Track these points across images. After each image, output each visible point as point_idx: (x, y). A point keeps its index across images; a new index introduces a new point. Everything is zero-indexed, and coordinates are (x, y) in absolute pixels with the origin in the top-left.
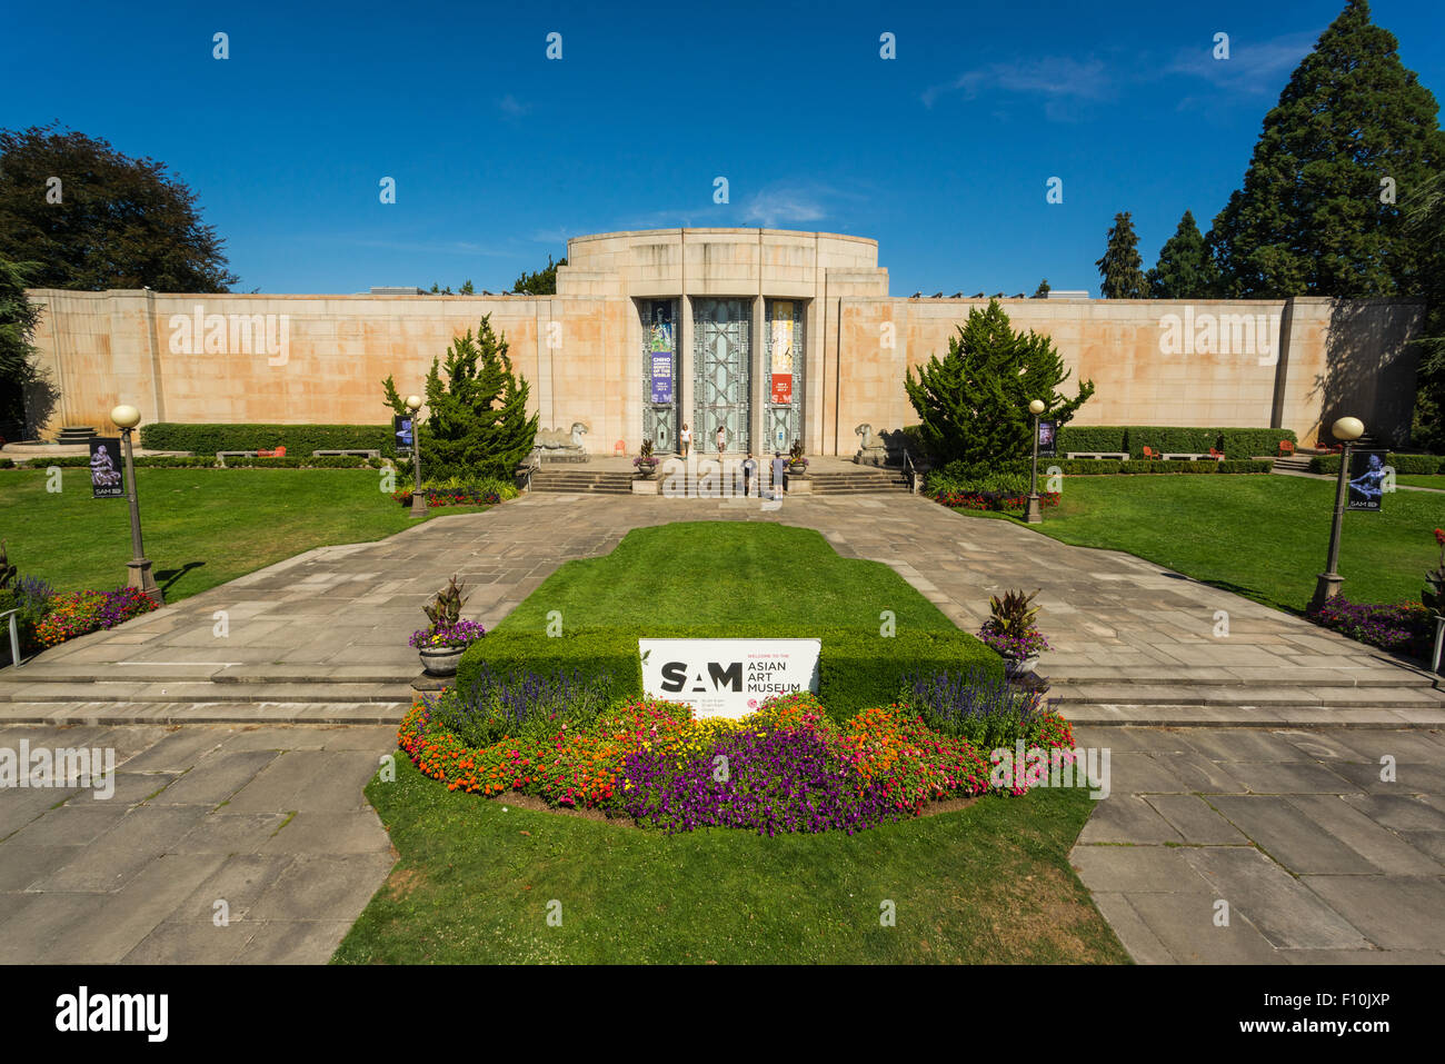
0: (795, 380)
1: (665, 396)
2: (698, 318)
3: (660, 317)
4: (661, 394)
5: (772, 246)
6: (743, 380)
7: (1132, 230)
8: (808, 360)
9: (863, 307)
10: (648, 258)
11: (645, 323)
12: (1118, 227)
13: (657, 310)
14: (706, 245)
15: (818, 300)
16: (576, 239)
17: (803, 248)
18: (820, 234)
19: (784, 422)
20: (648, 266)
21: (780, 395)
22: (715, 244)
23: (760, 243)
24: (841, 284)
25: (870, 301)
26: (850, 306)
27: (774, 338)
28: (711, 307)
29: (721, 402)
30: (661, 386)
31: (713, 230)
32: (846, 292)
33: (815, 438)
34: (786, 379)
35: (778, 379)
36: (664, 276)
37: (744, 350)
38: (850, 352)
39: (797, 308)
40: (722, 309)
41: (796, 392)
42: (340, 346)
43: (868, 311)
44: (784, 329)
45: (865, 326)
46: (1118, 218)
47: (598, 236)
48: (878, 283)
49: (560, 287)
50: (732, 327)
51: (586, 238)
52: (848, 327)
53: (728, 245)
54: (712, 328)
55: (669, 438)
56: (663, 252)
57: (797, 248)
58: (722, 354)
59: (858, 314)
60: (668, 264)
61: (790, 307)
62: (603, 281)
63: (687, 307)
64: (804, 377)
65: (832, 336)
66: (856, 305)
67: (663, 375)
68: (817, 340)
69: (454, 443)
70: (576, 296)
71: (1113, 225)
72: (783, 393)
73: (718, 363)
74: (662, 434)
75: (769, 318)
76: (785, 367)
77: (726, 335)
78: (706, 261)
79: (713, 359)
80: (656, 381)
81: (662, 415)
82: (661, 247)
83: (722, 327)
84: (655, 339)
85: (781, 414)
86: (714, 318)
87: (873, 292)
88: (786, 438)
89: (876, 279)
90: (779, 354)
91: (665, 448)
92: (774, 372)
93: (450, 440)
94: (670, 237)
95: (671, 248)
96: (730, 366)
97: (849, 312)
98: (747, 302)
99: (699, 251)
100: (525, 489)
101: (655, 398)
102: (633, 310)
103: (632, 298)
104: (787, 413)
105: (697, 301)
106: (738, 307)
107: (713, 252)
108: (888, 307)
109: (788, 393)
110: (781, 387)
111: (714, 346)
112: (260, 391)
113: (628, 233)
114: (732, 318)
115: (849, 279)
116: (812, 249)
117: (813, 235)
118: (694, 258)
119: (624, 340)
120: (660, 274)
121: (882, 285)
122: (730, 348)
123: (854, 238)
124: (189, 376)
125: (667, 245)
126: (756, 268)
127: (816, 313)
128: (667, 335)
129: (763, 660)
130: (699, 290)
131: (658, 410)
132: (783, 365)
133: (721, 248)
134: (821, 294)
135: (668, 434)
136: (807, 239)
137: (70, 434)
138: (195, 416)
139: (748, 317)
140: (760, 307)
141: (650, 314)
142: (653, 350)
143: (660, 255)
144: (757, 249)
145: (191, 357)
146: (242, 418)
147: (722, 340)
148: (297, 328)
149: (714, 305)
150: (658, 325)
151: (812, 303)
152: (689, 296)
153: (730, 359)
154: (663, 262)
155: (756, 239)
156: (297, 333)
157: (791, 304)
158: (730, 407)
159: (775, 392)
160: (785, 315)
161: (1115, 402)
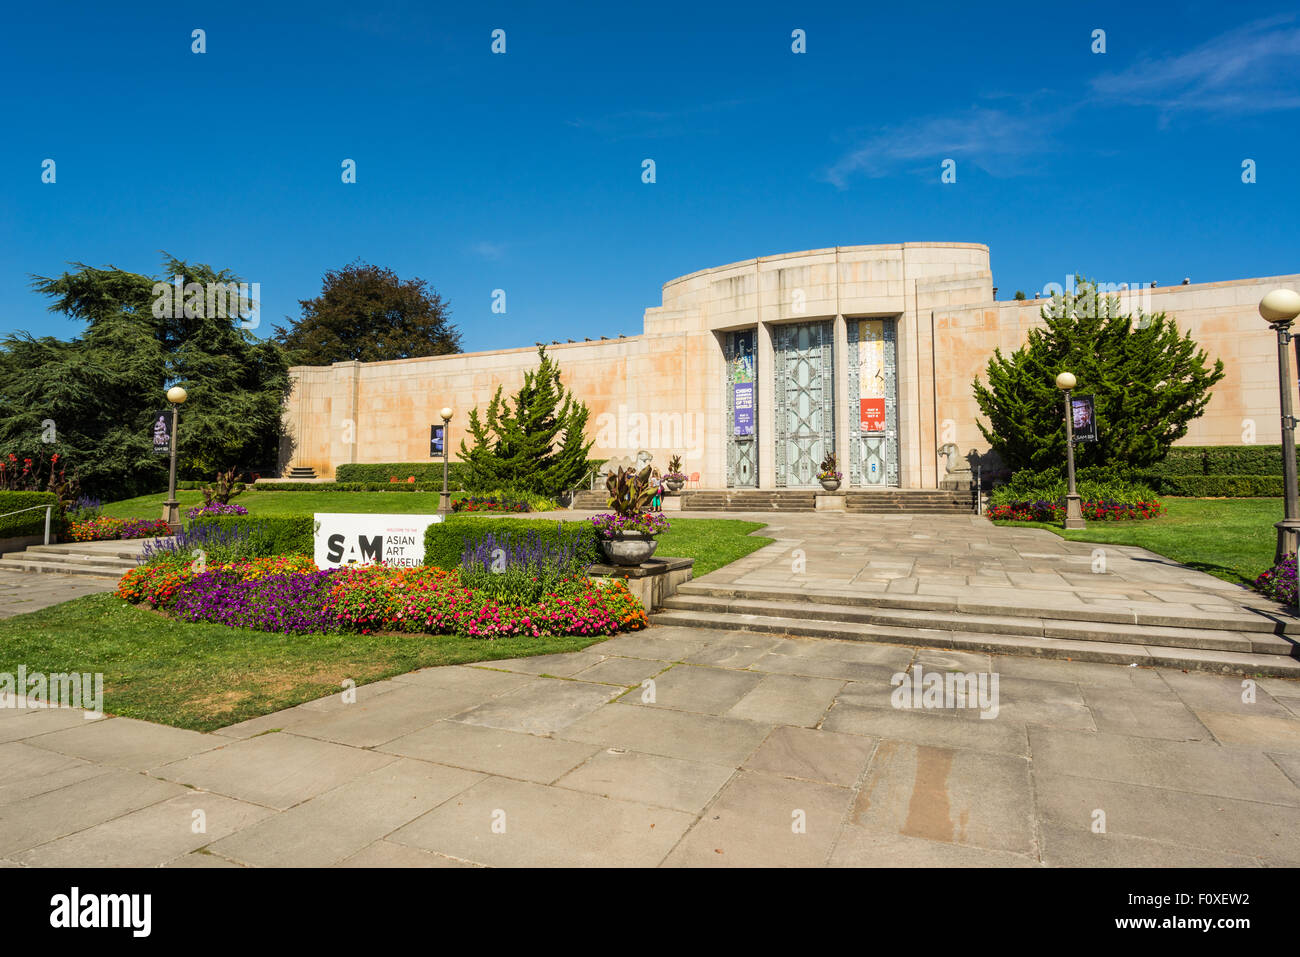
0: (890, 403)
1: (747, 427)
2: (777, 346)
3: (742, 348)
4: (743, 426)
5: (850, 263)
6: (827, 407)
8: (901, 381)
9: (961, 317)
10: (727, 291)
11: (728, 357)
13: (738, 341)
14: (780, 271)
15: (907, 314)
16: (669, 283)
17: (887, 261)
18: (907, 244)
19: (877, 451)
20: (725, 299)
21: (871, 422)
22: (792, 269)
23: (837, 262)
24: (933, 295)
25: (969, 310)
26: (943, 316)
27: (861, 359)
28: (786, 333)
29: (804, 431)
30: (743, 418)
31: (787, 255)
32: (942, 302)
33: (911, 469)
34: (878, 404)
35: (867, 404)
36: (741, 306)
37: (827, 375)
38: (948, 367)
39: (887, 325)
40: (804, 334)
41: (890, 419)
42: (474, 396)
43: (968, 320)
44: (873, 350)
45: (966, 337)
47: (684, 277)
48: (979, 288)
49: (648, 328)
50: (813, 353)
51: (674, 281)
52: (943, 340)
53: (802, 268)
54: (793, 354)
55: (752, 472)
56: (740, 284)
57: (880, 262)
58: (803, 381)
59: (955, 324)
60: (744, 295)
61: (880, 326)
62: (686, 318)
63: (764, 338)
64: (898, 401)
65: (926, 352)
66: (952, 315)
67: (745, 407)
68: (909, 358)
69: (508, 461)
70: (659, 334)
72: (874, 419)
73: (801, 390)
74: (745, 467)
75: (853, 338)
76: (875, 391)
77: (807, 363)
78: (781, 287)
79: (795, 386)
80: (738, 412)
81: (744, 448)
82: (738, 279)
83: (803, 353)
84: (737, 371)
85: (873, 443)
86: (794, 344)
87: (972, 299)
88: (881, 470)
89: (977, 284)
90: (869, 376)
91: (748, 483)
92: (862, 397)
93: (505, 459)
94: (746, 268)
95: (747, 278)
96: (813, 393)
97: (944, 323)
98: (827, 323)
99: (774, 277)
100: (570, 507)
101: (737, 430)
102: (714, 344)
103: (713, 331)
104: (881, 442)
105: (777, 329)
106: (817, 330)
107: (788, 276)
108: (992, 314)
109: (881, 418)
110: (872, 412)
111: (796, 372)
112: (417, 436)
113: (709, 270)
114: (813, 343)
115: (943, 288)
116: (898, 261)
117: (899, 246)
118: (769, 285)
119: (704, 373)
120: (737, 305)
121: (984, 290)
122: (812, 373)
123: (951, 244)
125: (743, 277)
126: (833, 288)
127: (907, 329)
128: (748, 365)
129: (399, 534)
130: (774, 316)
131: (740, 443)
132: (872, 389)
133: (796, 271)
134: (911, 307)
135: (750, 467)
136: (892, 251)
137: (297, 472)
138: (376, 458)
139: (829, 340)
140: (841, 328)
141: (732, 347)
142: (736, 381)
143: (737, 287)
144: (834, 268)
145: (376, 411)
146: (405, 460)
147: (804, 368)
148: (446, 383)
149: (795, 331)
150: (739, 357)
151: (902, 319)
152: (765, 323)
153: (813, 385)
154: (740, 293)
155: (832, 258)
156: (446, 388)
157: (881, 322)
158: (814, 437)
159: (864, 418)
160: (874, 335)
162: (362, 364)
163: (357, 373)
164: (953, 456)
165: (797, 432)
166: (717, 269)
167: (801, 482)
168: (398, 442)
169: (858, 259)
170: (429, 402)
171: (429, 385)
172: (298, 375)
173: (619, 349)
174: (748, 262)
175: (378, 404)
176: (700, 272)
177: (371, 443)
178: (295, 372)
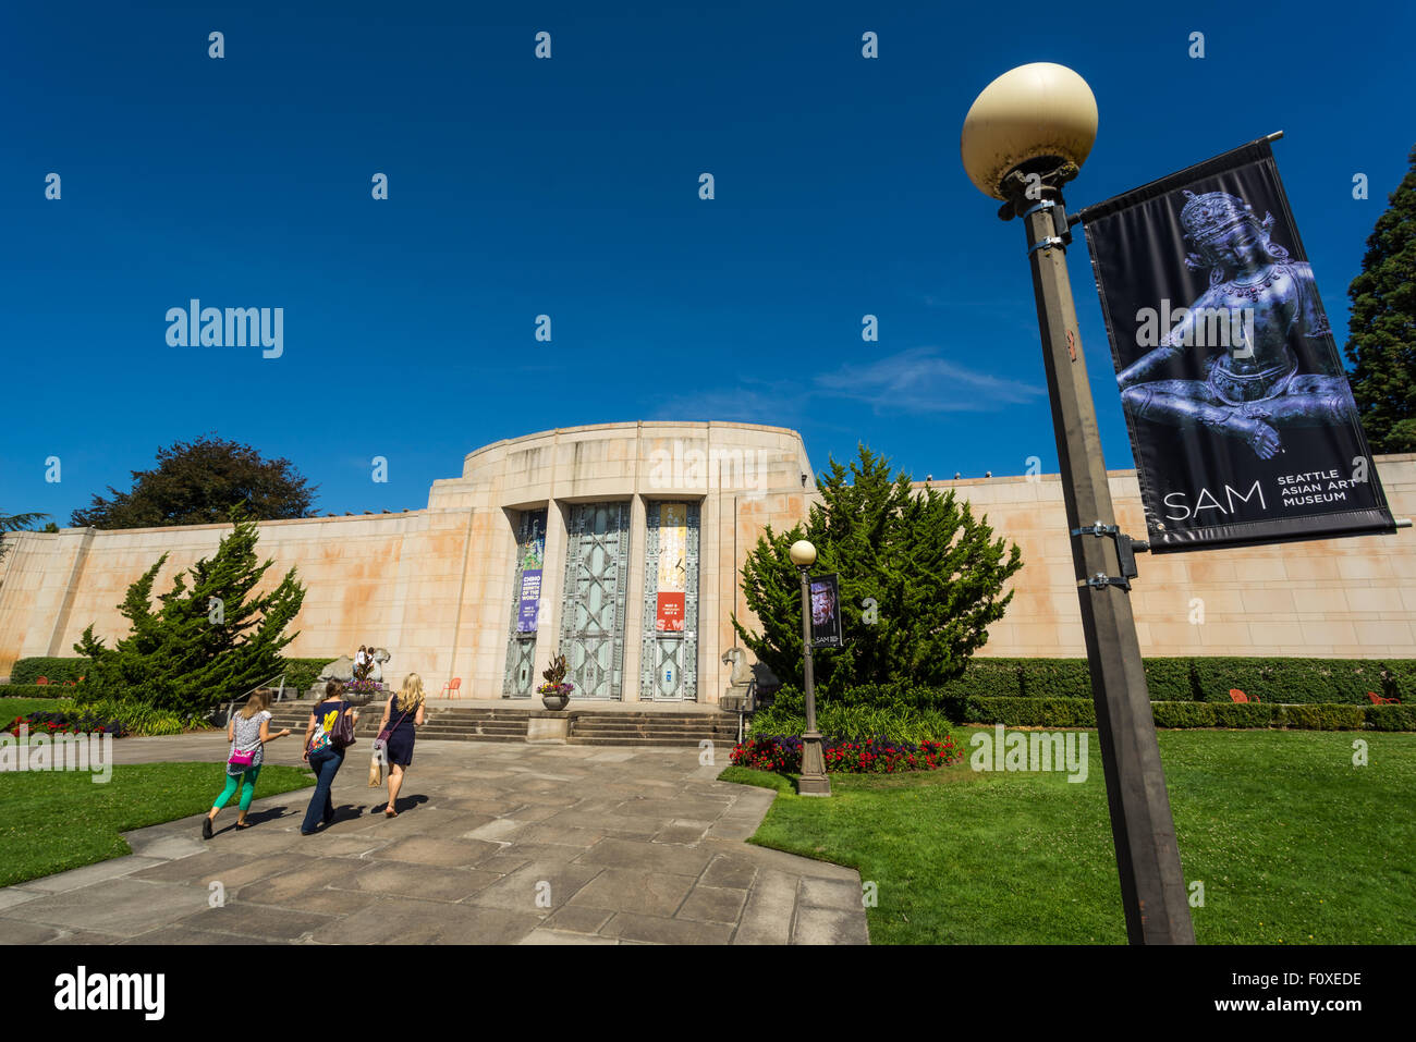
0: (691, 598)
1: (532, 622)
2: (572, 529)
3: (534, 530)
4: (529, 620)
5: (652, 439)
6: (621, 600)
8: (702, 573)
9: (765, 503)
10: (522, 464)
11: (520, 540)
13: (528, 521)
14: (577, 444)
15: (710, 497)
17: (691, 439)
18: (712, 423)
19: (673, 656)
20: (520, 472)
21: (669, 619)
22: (590, 441)
23: (638, 437)
25: (773, 495)
26: (747, 502)
27: (662, 546)
28: (586, 513)
29: (594, 628)
30: (527, 612)
31: (587, 428)
33: (705, 677)
34: (677, 598)
35: (665, 598)
36: (534, 481)
37: (624, 564)
39: (689, 509)
40: (602, 516)
41: (690, 617)
43: (772, 507)
44: (674, 538)
48: (783, 472)
49: (432, 501)
50: (610, 537)
52: (745, 527)
53: (601, 441)
54: (589, 538)
55: (530, 678)
56: (536, 456)
57: (684, 440)
58: (597, 569)
59: (758, 510)
60: (538, 469)
61: (683, 510)
62: (475, 492)
63: (555, 518)
64: (698, 596)
65: (728, 539)
66: (756, 501)
67: (533, 597)
68: (710, 546)
70: (444, 509)
72: (673, 617)
73: (593, 580)
74: (524, 672)
75: (651, 525)
76: (675, 583)
77: (599, 550)
78: (577, 461)
79: (587, 575)
80: (522, 605)
81: (528, 647)
82: (534, 451)
83: (598, 537)
84: (528, 555)
85: (670, 646)
86: (591, 527)
87: (777, 484)
88: (678, 679)
89: (782, 467)
90: (668, 566)
91: (526, 690)
92: (660, 591)
94: (544, 440)
95: (543, 450)
96: (606, 583)
98: (622, 504)
99: (571, 450)
101: (520, 626)
102: (504, 523)
103: (503, 508)
104: (679, 644)
105: (570, 506)
106: (614, 511)
107: (585, 450)
108: (797, 500)
109: (680, 616)
110: (670, 609)
111: (589, 559)
113: (507, 441)
114: (611, 526)
116: (702, 440)
117: (705, 424)
118: (565, 459)
119: (488, 556)
120: (530, 479)
121: (788, 474)
122: (607, 560)
125: (540, 449)
126: (632, 464)
127: (710, 513)
130: (566, 492)
131: (524, 640)
132: (671, 581)
133: (593, 445)
135: (530, 672)
136: (697, 430)
139: (626, 525)
140: (639, 511)
141: (526, 528)
142: (525, 568)
143: (532, 460)
144: (635, 443)
145: (99, 590)
147: (598, 555)
149: (592, 512)
150: (532, 540)
151: (706, 502)
152: (558, 501)
153: (607, 575)
154: (535, 466)
155: (633, 433)
157: (685, 506)
158: (603, 636)
159: (661, 615)
160: (676, 520)
161: (1168, 620)
162: (98, 531)
163: (88, 541)
164: (738, 664)
165: (584, 630)
166: (515, 440)
167: (584, 693)
169: (661, 435)
173: (398, 524)
174: (547, 433)
175: (104, 582)
176: (498, 443)
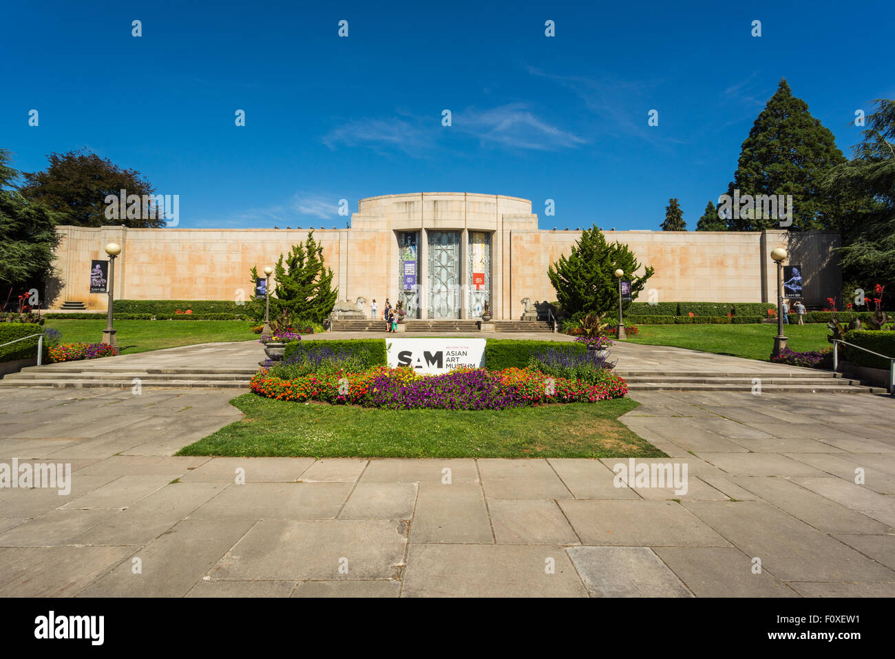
0: (487, 276)
1: (412, 285)
2: (431, 243)
3: (409, 241)
4: (408, 284)
5: (472, 202)
6: (456, 276)
7: (679, 207)
8: (494, 265)
9: (524, 235)
10: (403, 209)
11: (401, 246)
12: (672, 206)
13: (408, 237)
14: (435, 202)
15: (498, 231)
16: (363, 200)
17: (489, 203)
18: (499, 196)
19: (480, 300)
20: (403, 213)
21: (478, 285)
22: (442, 201)
23: (465, 200)
24: (511, 223)
25: (528, 232)
26: (516, 234)
27: (474, 252)
28: (437, 236)
29: (444, 289)
30: (409, 280)
31: (439, 193)
32: (514, 227)
33: (498, 309)
34: (481, 276)
35: (476, 276)
36: (412, 218)
37: (456, 259)
38: (517, 261)
39: (487, 236)
40: (445, 237)
41: (487, 283)
42: (228, 257)
43: (527, 238)
44: (480, 249)
45: (525, 246)
46: (671, 201)
47: (375, 198)
48: (531, 222)
49: (353, 225)
50: (449, 247)
51: (368, 199)
52: (515, 246)
53: (447, 201)
54: (439, 247)
56: (412, 205)
57: (486, 203)
58: (444, 262)
59: (521, 239)
60: (414, 212)
61: (483, 236)
62: (377, 221)
63: (425, 235)
64: (491, 275)
65: (507, 252)
66: (520, 234)
67: (411, 274)
68: (498, 253)
70: (361, 229)
71: (669, 205)
72: (479, 283)
73: (442, 267)
74: (410, 307)
75: (471, 242)
76: (480, 269)
77: (447, 252)
78: (435, 210)
79: (439, 264)
80: (406, 277)
81: (409, 297)
82: (410, 203)
83: (444, 247)
84: (406, 254)
85: (478, 296)
86: (440, 242)
87: (529, 227)
89: (532, 220)
90: (477, 262)
91: (412, 315)
92: (474, 272)
94: (415, 197)
95: (416, 203)
96: (449, 269)
97: (516, 238)
98: (458, 232)
99: (432, 205)
101: (406, 287)
102: (394, 237)
103: (394, 230)
104: (481, 295)
105: (431, 232)
106: (452, 236)
107: (439, 205)
108: (538, 236)
109: (482, 284)
110: (478, 280)
111: (440, 257)
112: (180, 282)
113: (392, 196)
114: (450, 242)
115: (515, 220)
116: (494, 204)
117: (495, 196)
118: (428, 208)
119: (389, 253)
120: (410, 217)
121: (534, 223)
122: (449, 258)
124: (141, 274)
125: (413, 202)
126: (463, 214)
127: (497, 239)
128: (413, 251)
129: (455, 350)
130: (431, 226)
131: (407, 293)
132: (479, 268)
133: (444, 203)
134: (500, 228)
136: (491, 199)
137: (68, 305)
138: (141, 296)
139: (459, 241)
140: (466, 235)
141: (403, 240)
142: (405, 260)
143: (410, 207)
144: (464, 204)
145: (143, 263)
146: (168, 298)
147: (444, 254)
148: (205, 247)
149: (439, 235)
150: (408, 246)
151: (495, 233)
152: (425, 229)
153: (449, 265)
154: (411, 210)
155: (463, 198)
156: (204, 250)
157: (483, 234)
159: (475, 283)
160: (480, 241)
161: (671, 289)
162: (128, 229)
163: (125, 235)
164: (528, 304)
166: (397, 195)
167: (442, 316)
168: (163, 286)
169: (476, 201)
170: (190, 259)
171: (190, 248)
172: (66, 232)
173: (335, 235)
174: (416, 194)
175: (143, 258)
176: (387, 196)
177: (137, 285)
178: (61, 230)
